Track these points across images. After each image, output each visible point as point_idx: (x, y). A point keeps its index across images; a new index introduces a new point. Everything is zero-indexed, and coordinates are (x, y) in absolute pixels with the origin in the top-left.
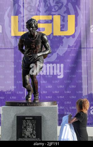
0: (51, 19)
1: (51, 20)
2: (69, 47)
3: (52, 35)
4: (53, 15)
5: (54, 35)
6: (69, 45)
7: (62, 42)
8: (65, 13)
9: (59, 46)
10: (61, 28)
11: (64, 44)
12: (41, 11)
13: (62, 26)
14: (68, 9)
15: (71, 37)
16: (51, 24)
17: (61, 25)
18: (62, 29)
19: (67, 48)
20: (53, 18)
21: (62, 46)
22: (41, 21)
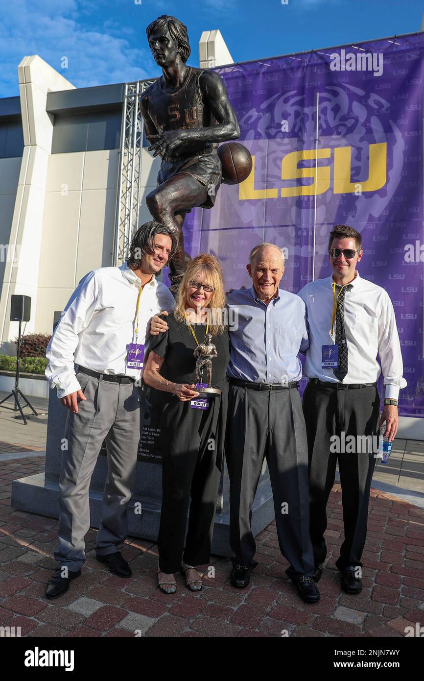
0: (329, 156)
1: (328, 158)
2: (371, 218)
3: (330, 192)
4: (333, 147)
5: (334, 193)
6: (370, 216)
7: (355, 209)
8: (361, 140)
9: (347, 217)
10: (352, 176)
11: (357, 211)
12: (305, 140)
13: (354, 171)
14: (369, 131)
15: (377, 196)
16: (329, 168)
17: (352, 169)
18: (354, 178)
19: (366, 223)
20: (332, 155)
21: (353, 217)
22: (304, 163)
